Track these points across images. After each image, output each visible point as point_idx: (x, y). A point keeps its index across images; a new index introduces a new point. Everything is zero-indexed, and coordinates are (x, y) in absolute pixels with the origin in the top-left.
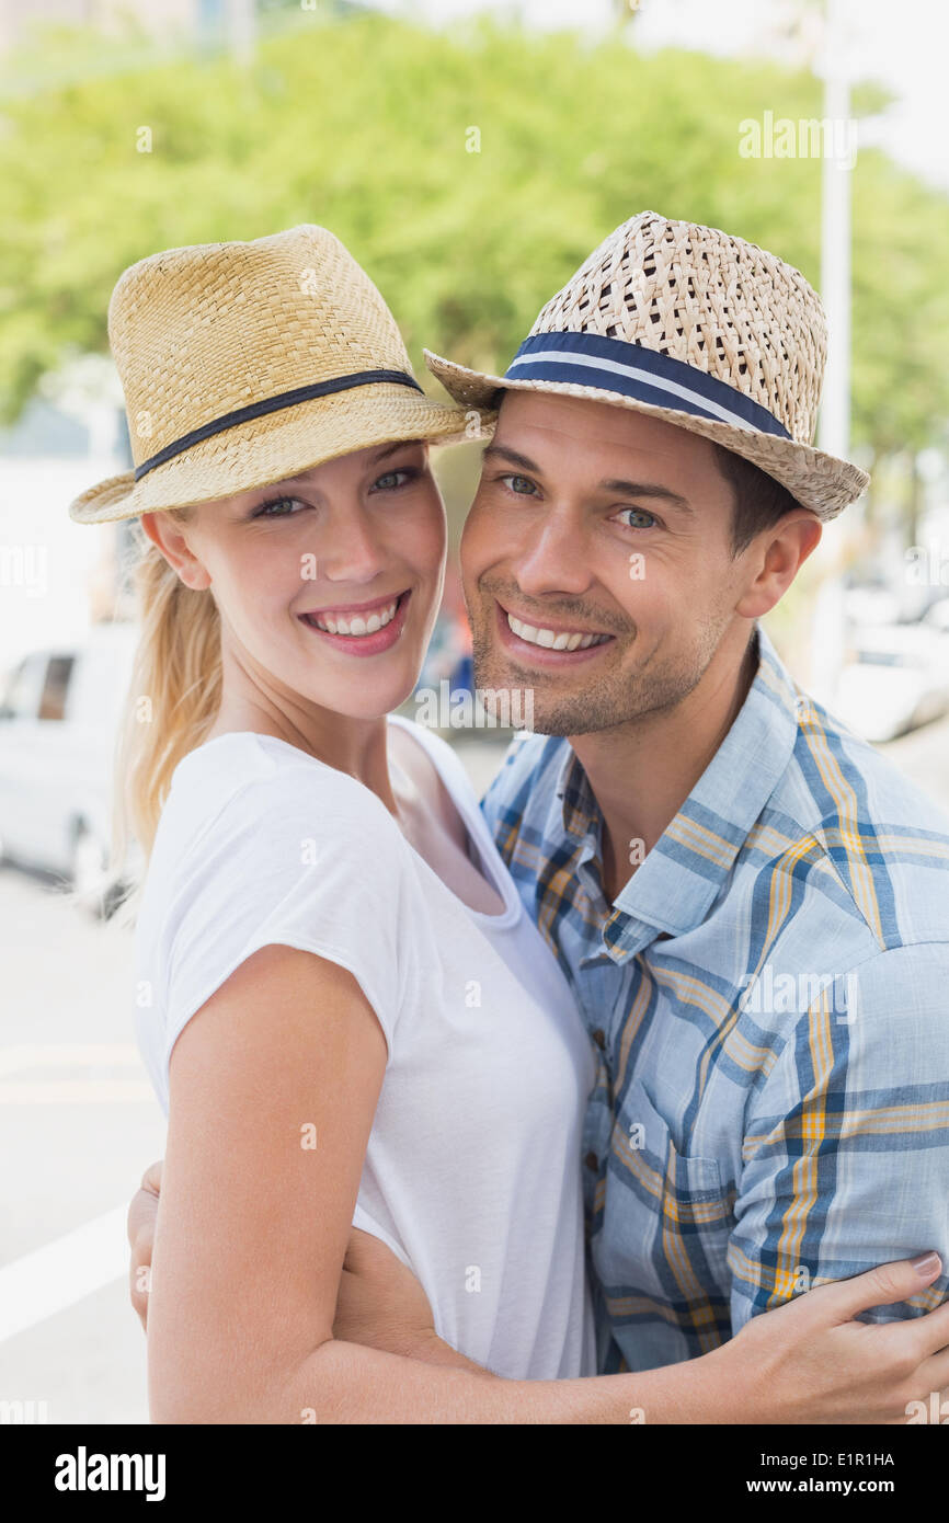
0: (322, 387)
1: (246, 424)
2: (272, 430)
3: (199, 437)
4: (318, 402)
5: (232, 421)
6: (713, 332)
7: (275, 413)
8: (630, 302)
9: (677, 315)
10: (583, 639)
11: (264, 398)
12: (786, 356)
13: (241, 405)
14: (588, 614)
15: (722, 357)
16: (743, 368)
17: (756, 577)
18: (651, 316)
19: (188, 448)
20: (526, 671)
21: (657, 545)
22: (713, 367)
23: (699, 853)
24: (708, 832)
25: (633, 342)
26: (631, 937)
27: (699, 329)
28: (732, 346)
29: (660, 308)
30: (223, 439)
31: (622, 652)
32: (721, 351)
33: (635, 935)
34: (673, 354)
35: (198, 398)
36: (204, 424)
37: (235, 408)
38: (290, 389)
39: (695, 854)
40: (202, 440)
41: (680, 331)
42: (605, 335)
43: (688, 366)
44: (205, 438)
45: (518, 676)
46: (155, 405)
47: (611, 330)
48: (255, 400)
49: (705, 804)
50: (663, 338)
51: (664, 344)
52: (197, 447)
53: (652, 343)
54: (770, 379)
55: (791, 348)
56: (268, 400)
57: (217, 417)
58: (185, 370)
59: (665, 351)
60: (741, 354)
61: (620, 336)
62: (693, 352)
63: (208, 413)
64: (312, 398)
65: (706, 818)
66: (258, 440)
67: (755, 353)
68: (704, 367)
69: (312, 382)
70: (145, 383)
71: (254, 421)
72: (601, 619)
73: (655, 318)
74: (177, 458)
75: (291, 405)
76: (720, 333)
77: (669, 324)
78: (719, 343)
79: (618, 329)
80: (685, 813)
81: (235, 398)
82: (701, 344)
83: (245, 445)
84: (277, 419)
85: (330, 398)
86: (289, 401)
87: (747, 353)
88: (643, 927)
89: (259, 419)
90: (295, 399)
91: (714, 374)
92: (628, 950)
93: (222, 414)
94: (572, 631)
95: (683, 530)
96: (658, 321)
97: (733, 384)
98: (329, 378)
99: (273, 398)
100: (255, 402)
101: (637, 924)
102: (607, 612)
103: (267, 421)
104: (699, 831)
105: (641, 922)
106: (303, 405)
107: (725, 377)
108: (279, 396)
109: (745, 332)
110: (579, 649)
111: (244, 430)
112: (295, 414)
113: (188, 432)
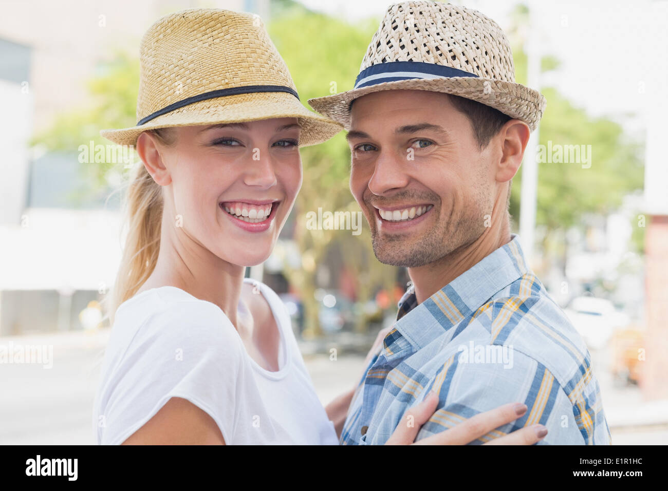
0: (264, 88)
1: (222, 98)
2: (236, 103)
3: (193, 101)
4: (262, 94)
5: (215, 95)
6: (432, 45)
7: (239, 96)
8: (390, 45)
9: (412, 42)
10: (416, 210)
11: (234, 87)
12: (478, 48)
13: (221, 88)
14: (413, 196)
15: (441, 55)
16: (454, 57)
17: (500, 160)
18: (401, 47)
19: (185, 106)
20: (393, 235)
21: (435, 152)
22: (437, 60)
23: (445, 314)
24: (452, 304)
25: (395, 61)
26: (398, 346)
27: (425, 45)
28: (444, 48)
29: (404, 42)
30: (208, 103)
31: (439, 212)
32: (439, 52)
33: (400, 346)
34: (415, 60)
35: (197, 81)
36: (198, 94)
37: (218, 89)
38: (249, 85)
39: (443, 314)
40: (194, 102)
41: (416, 49)
42: (381, 63)
43: (424, 63)
44: (197, 102)
45: (390, 239)
46: (168, 83)
47: (384, 60)
48: (230, 86)
49: (455, 289)
50: (408, 54)
51: (409, 57)
52: (191, 105)
53: (403, 58)
54: (471, 59)
55: (480, 44)
56: (236, 88)
57: (206, 91)
58: (190, 67)
59: (411, 60)
60: (450, 51)
61: (388, 60)
62: (425, 56)
63: (200, 89)
64: (258, 92)
65: (454, 297)
66: (228, 107)
67: (458, 50)
68: (432, 61)
69: (260, 84)
70: (163, 72)
71: (227, 97)
72: (420, 197)
73: (403, 47)
74: (177, 110)
75: (248, 93)
76: (437, 44)
77: (410, 48)
78: (437, 49)
79: (387, 58)
80: (444, 290)
81: (218, 84)
82: (428, 52)
83: (220, 108)
84: (240, 98)
85: (268, 94)
86: (247, 91)
87: (453, 50)
88: (405, 343)
89: (230, 97)
90: (251, 90)
91: (439, 64)
92: (395, 353)
93: (210, 91)
94: (409, 207)
95: (446, 142)
96: (404, 48)
97: (450, 65)
98: (268, 84)
99: (239, 88)
100: (229, 88)
101: (403, 340)
102: (423, 193)
103: (235, 99)
104: (448, 302)
105: (406, 340)
106: (254, 94)
107: (445, 63)
108: (243, 87)
109: (451, 41)
110: (417, 217)
111: (222, 100)
112: (250, 97)
113: (186, 97)
